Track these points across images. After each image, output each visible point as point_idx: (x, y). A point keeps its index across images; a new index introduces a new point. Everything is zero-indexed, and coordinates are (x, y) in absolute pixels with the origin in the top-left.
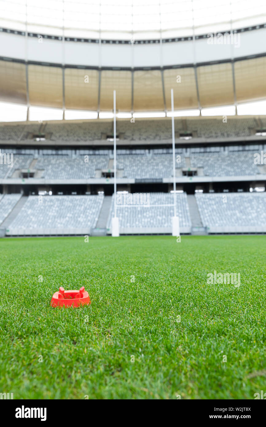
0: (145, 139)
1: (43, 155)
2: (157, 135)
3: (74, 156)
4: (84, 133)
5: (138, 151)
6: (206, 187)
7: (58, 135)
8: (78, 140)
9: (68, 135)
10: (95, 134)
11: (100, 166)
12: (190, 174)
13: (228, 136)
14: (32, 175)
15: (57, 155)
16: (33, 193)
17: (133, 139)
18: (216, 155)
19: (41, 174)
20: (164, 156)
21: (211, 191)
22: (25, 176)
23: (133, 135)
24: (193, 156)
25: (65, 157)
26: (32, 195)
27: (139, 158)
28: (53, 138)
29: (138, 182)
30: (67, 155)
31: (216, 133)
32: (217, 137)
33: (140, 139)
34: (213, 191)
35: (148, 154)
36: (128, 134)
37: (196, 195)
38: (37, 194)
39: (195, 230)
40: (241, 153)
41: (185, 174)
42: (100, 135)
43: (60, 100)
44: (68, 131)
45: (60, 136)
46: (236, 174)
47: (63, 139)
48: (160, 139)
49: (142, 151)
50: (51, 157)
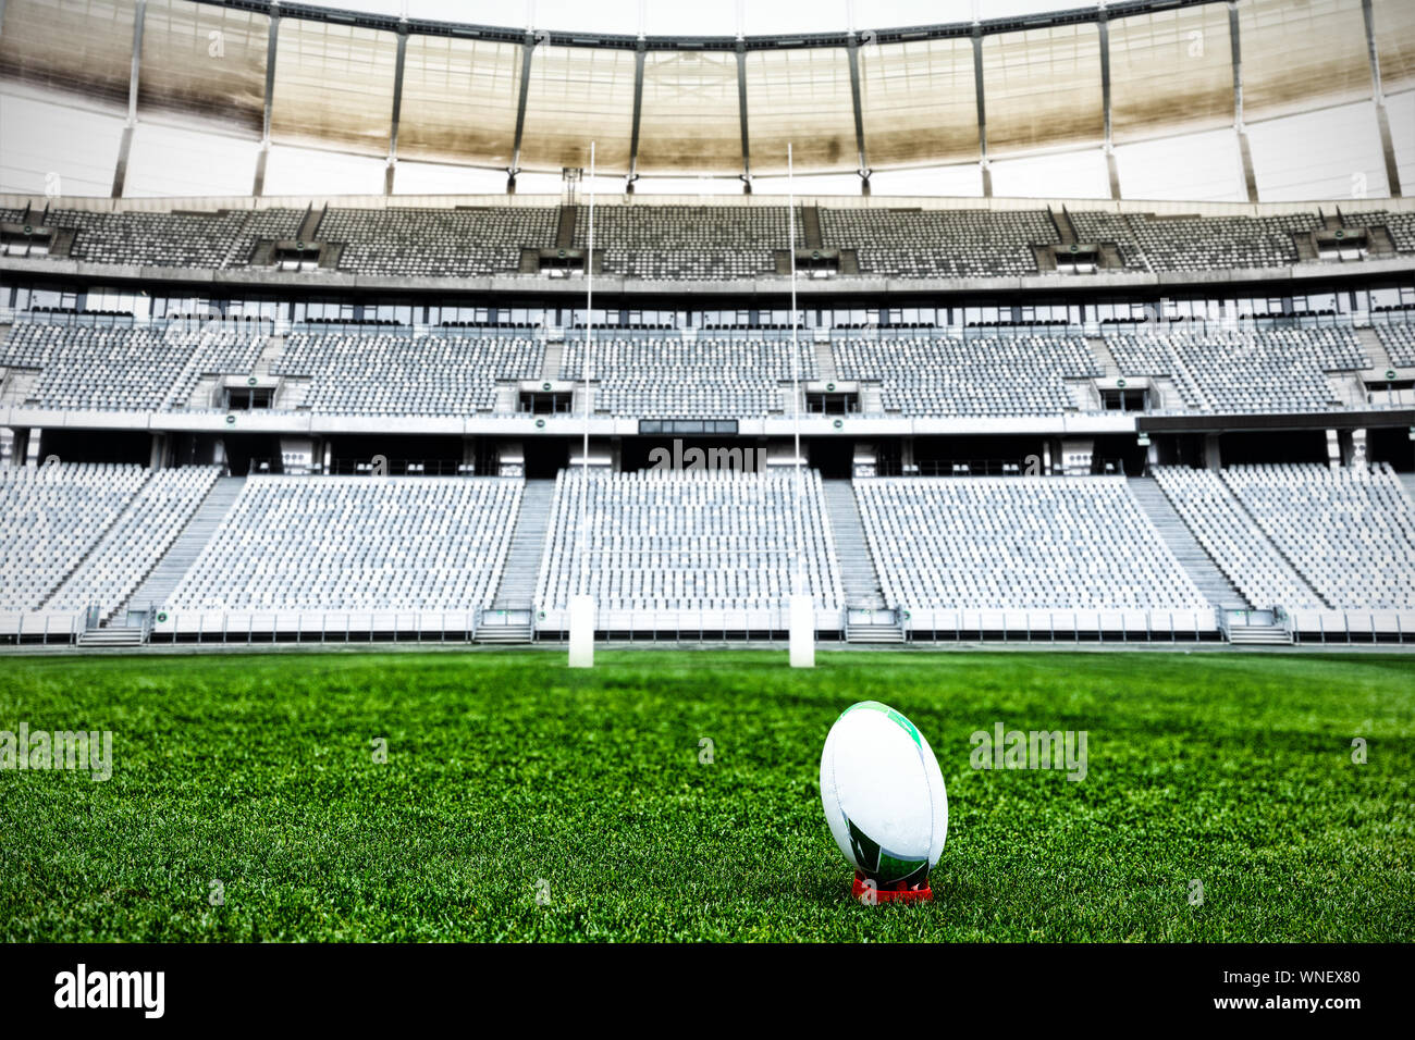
0: (676, 275)
1: (309, 321)
2: (716, 261)
3: (420, 331)
4: (461, 248)
5: (650, 317)
6: (891, 454)
7: (364, 251)
8: (436, 273)
9: (400, 253)
10: (498, 251)
11: (510, 369)
12: (836, 404)
13: (962, 270)
14: (263, 398)
15: (358, 321)
16: (264, 466)
17: (631, 274)
18: (922, 336)
19: (296, 392)
20: (739, 335)
21: (906, 468)
22: (239, 400)
23: (632, 258)
24: (840, 337)
25: (387, 333)
26: (258, 471)
27: (654, 339)
28: (348, 261)
29: (648, 428)
30: (396, 323)
31: (919, 260)
32: (923, 273)
33: (657, 274)
34: (915, 468)
35: (688, 329)
36: (616, 253)
37: (855, 482)
38: (277, 468)
39: (856, 619)
40: (1007, 331)
41: (816, 402)
42: (515, 255)
43: (384, 131)
44: (402, 239)
45: (372, 256)
46: (995, 411)
47: (383, 267)
48: (727, 278)
49: (665, 317)
50: (338, 331)
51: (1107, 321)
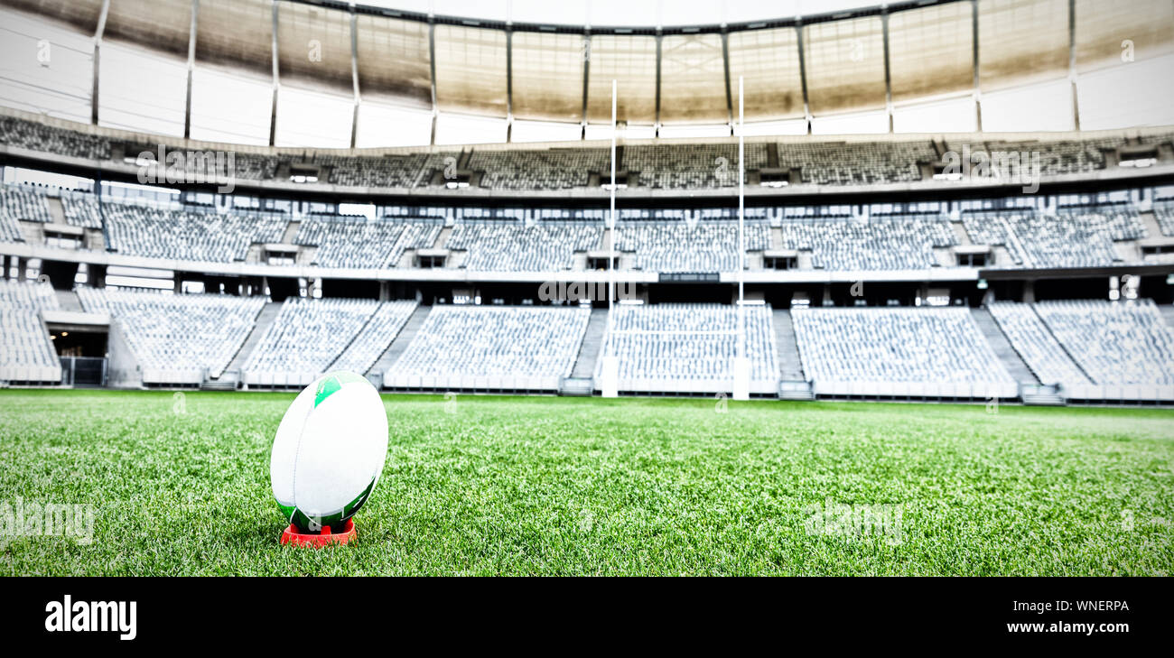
0: (684, 186)
1: (465, 218)
2: (710, 177)
3: (529, 223)
4: (553, 173)
5: (668, 213)
6: (817, 293)
7: (495, 176)
8: (537, 188)
9: (517, 177)
10: (575, 173)
11: (583, 244)
12: (781, 263)
13: (870, 180)
14: (439, 262)
15: (494, 218)
16: (442, 300)
17: (656, 186)
18: (842, 222)
19: (458, 259)
20: (723, 223)
21: (825, 303)
22: (425, 262)
23: (657, 177)
24: (788, 224)
25: (510, 225)
26: (439, 303)
27: (670, 227)
28: (486, 182)
29: (665, 278)
30: (515, 219)
31: (842, 174)
32: (844, 182)
33: (672, 186)
34: (831, 303)
35: (691, 220)
36: (647, 173)
37: (793, 311)
38: (449, 302)
39: (786, 387)
40: (897, 219)
41: (769, 263)
42: (585, 176)
43: (503, 100)
44: (517, 168)
45: (500, 179)
46: (885, 266)
47: (506, 186)
48: (717, 187)
49: (677, 213)
50: (480, 225)
51: (966, 211)
